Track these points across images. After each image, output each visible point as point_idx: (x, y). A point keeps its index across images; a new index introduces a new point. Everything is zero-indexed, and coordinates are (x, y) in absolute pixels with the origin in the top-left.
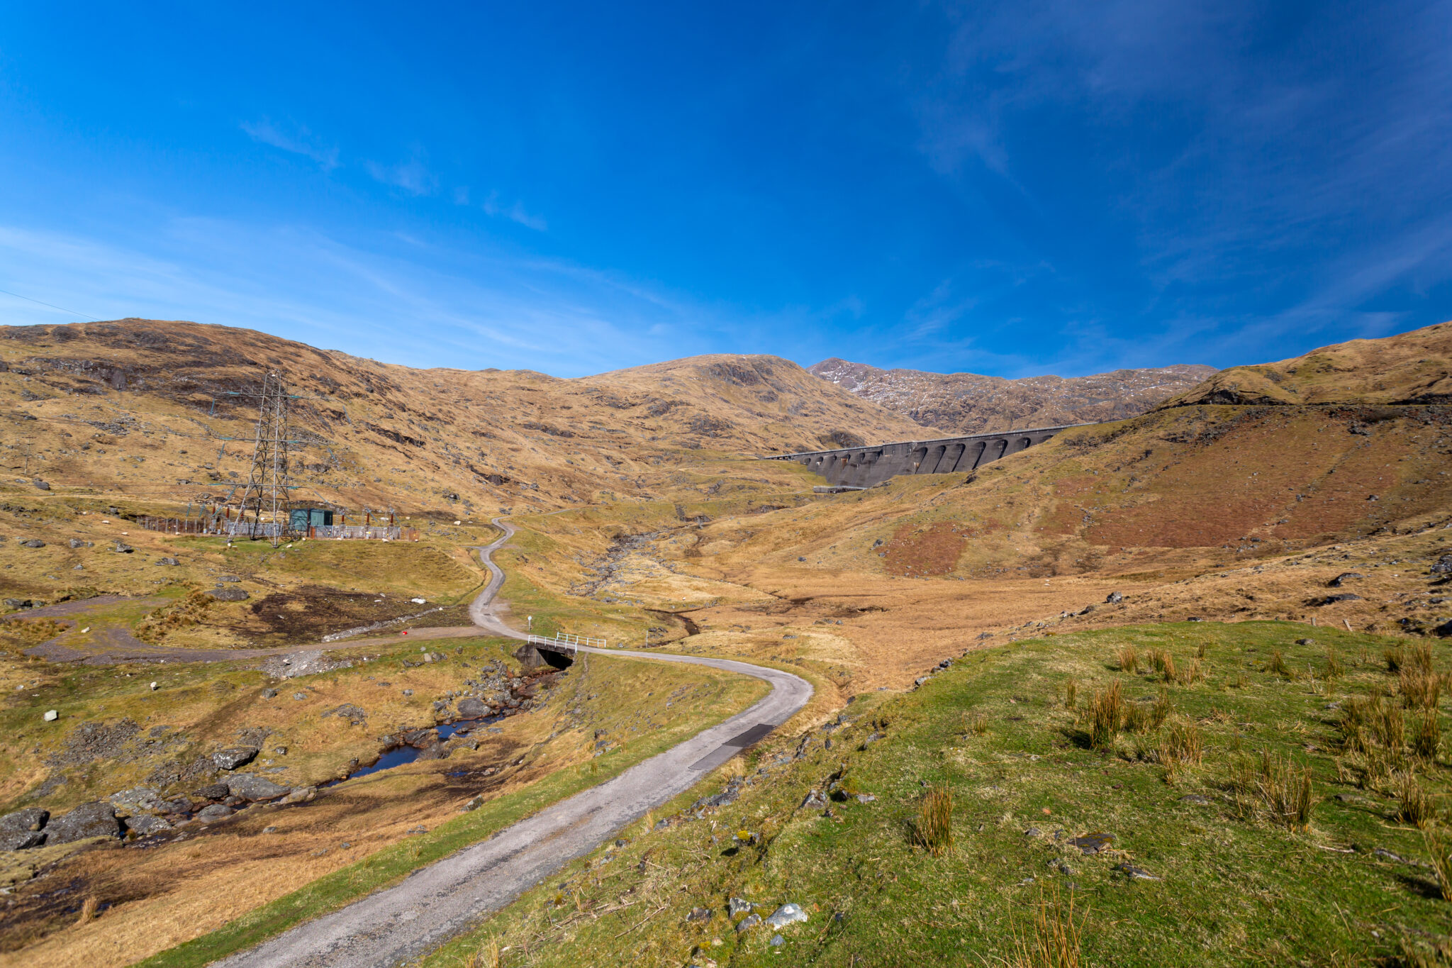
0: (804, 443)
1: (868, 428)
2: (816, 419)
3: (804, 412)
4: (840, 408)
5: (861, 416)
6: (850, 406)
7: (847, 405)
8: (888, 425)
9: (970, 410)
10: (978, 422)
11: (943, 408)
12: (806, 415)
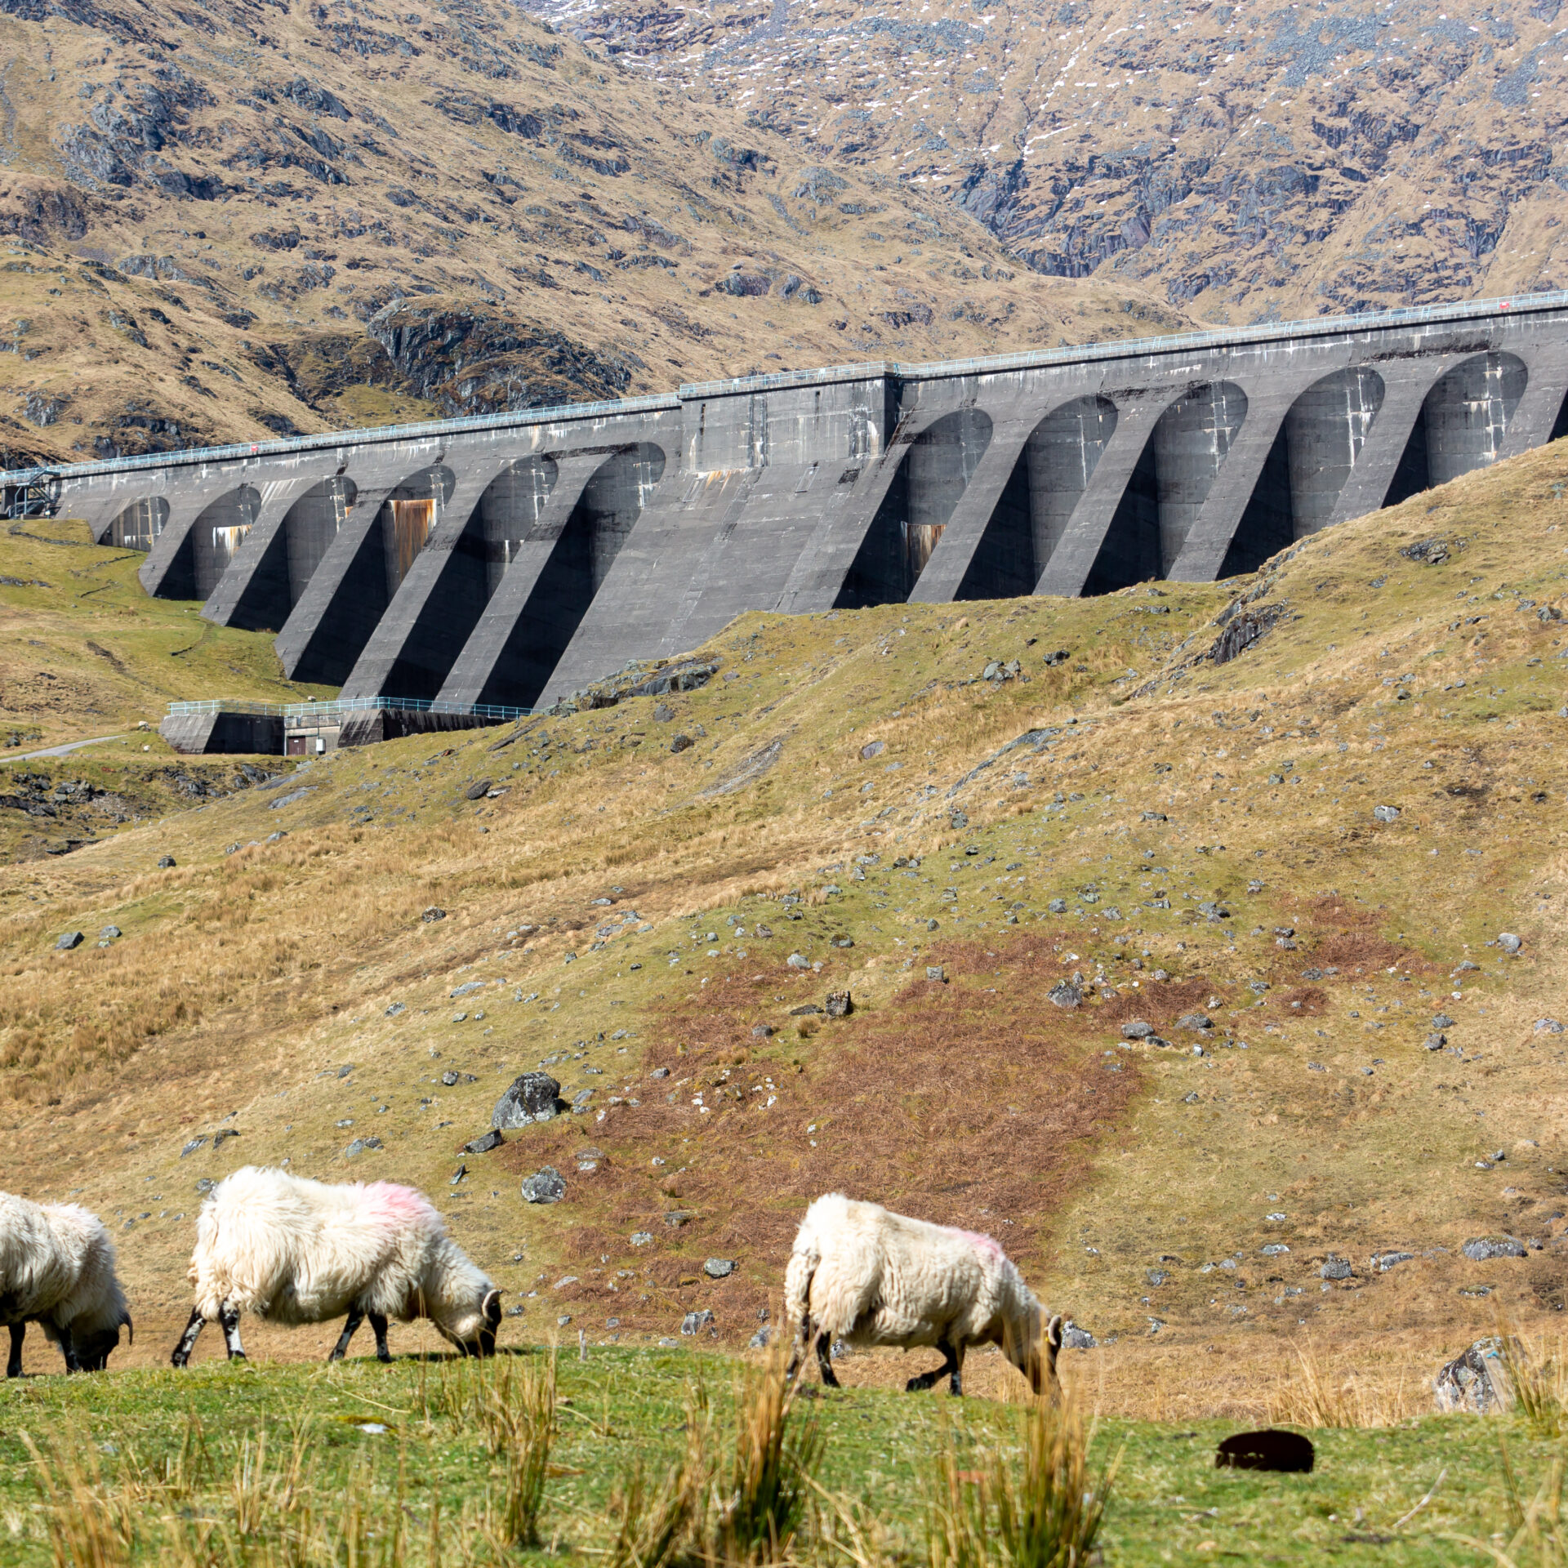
0: (171, 392)
1: (657, 286)
2: (278, 218)
3: (185, 160)
4: (458, 136)
5: (613, 192)
6: (528, 126)
7: (502, 116)
8: (802, 260)
9: (1378, 160)
10: (1427, 246)
11: (1192, 144)
12: (202, 188)
